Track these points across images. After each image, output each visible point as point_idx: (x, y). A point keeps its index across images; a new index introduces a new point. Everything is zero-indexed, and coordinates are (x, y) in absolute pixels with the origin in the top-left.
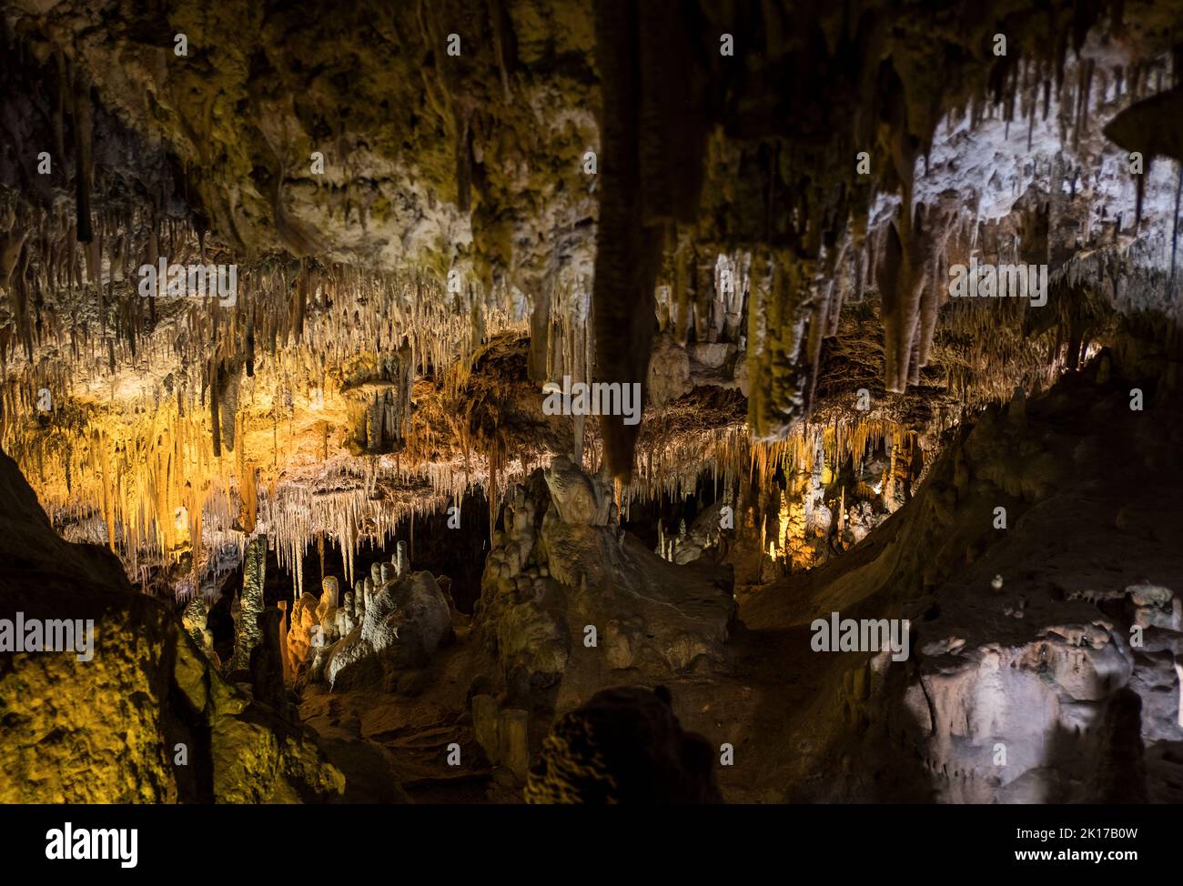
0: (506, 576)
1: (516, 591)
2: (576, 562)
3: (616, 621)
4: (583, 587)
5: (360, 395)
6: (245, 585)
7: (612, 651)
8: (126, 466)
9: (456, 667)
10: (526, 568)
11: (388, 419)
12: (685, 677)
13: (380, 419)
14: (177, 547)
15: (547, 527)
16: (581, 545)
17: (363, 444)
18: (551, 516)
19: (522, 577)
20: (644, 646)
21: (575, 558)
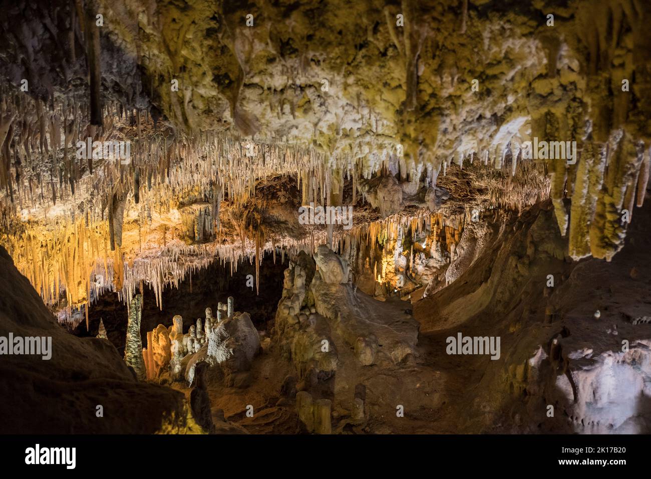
0: (292, 314)
1: (299, 322)
2: (333, 305)
3: (361, 338)
4: (339, 319)
5: (191, 210)
6: (129, 325)
7: (362, 356)
8: (47, 255)
9: (267, 368)
10: (303, 308)
11: (207, 224)
12: (403, 368)
13: (203, 224)
14: (79, 302)
15: (314, 285)
16: (336, 295)
17: (193, 238)
18: (317, 279)
19: (301, 314)
20: (378, 352)
21: (333, 303)
